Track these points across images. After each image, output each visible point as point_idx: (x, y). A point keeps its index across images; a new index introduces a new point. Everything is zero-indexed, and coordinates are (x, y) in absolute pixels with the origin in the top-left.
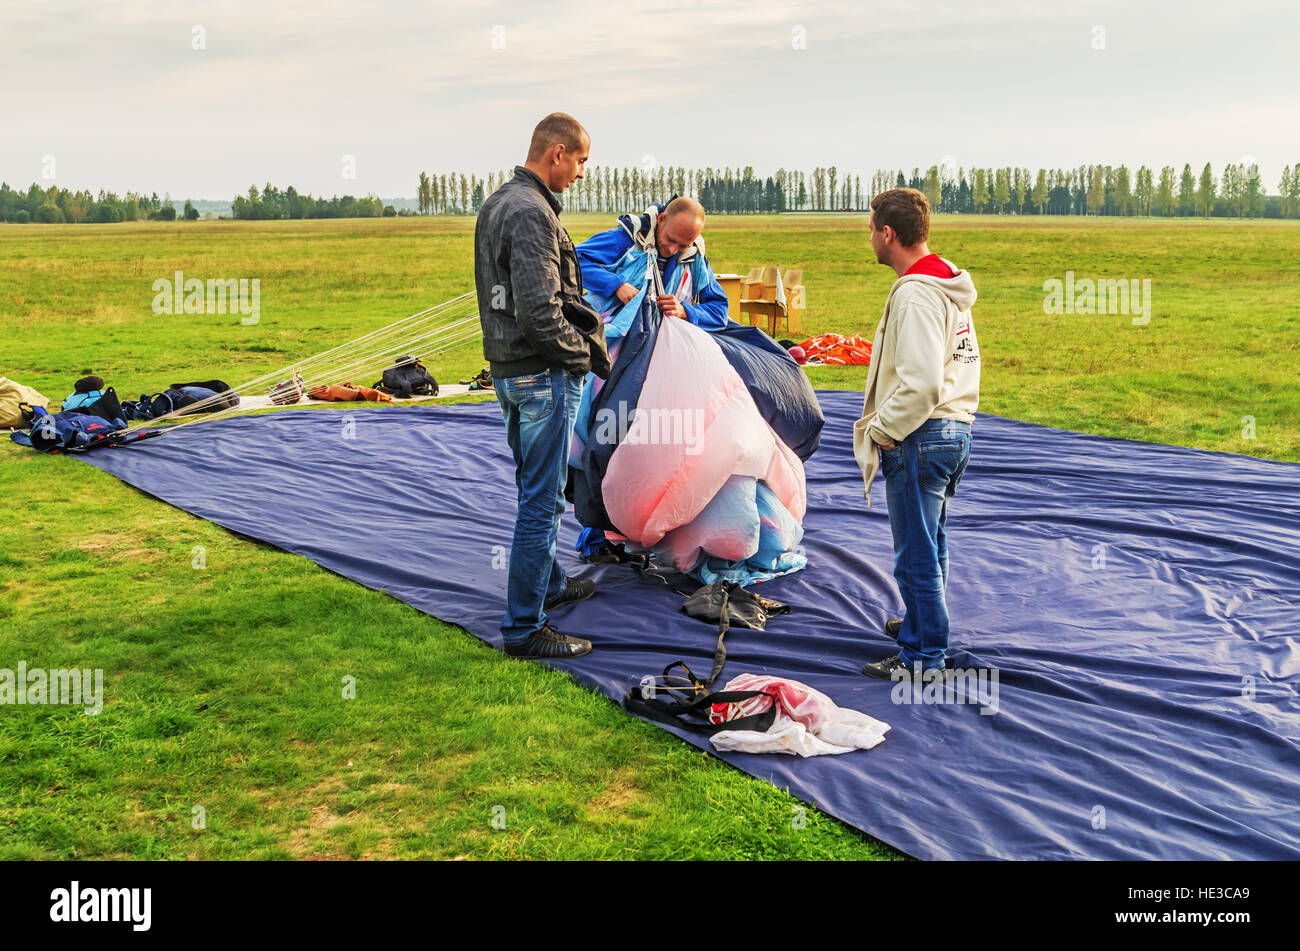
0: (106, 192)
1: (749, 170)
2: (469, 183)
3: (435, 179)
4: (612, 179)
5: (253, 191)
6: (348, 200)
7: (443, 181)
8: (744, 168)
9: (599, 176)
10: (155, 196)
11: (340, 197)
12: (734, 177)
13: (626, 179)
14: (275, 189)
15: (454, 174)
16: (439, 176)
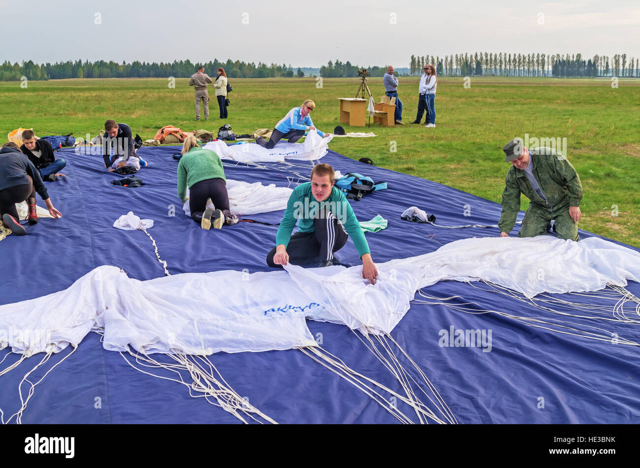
0: (262, 63)
1: (579, 56)
2: (436, 60)
3: (419, 58)
4: (507, 59)
5: (330, 63)
6: (375, 68)
7: (423, 60)
8: (576, 55)
9: (501, 58)
10: (284, 65)
11: (372, 67)
12: (571, 59)
13: (515, 60)
14: (341, 63)
15: (428, 56)
16: (420, 57)
